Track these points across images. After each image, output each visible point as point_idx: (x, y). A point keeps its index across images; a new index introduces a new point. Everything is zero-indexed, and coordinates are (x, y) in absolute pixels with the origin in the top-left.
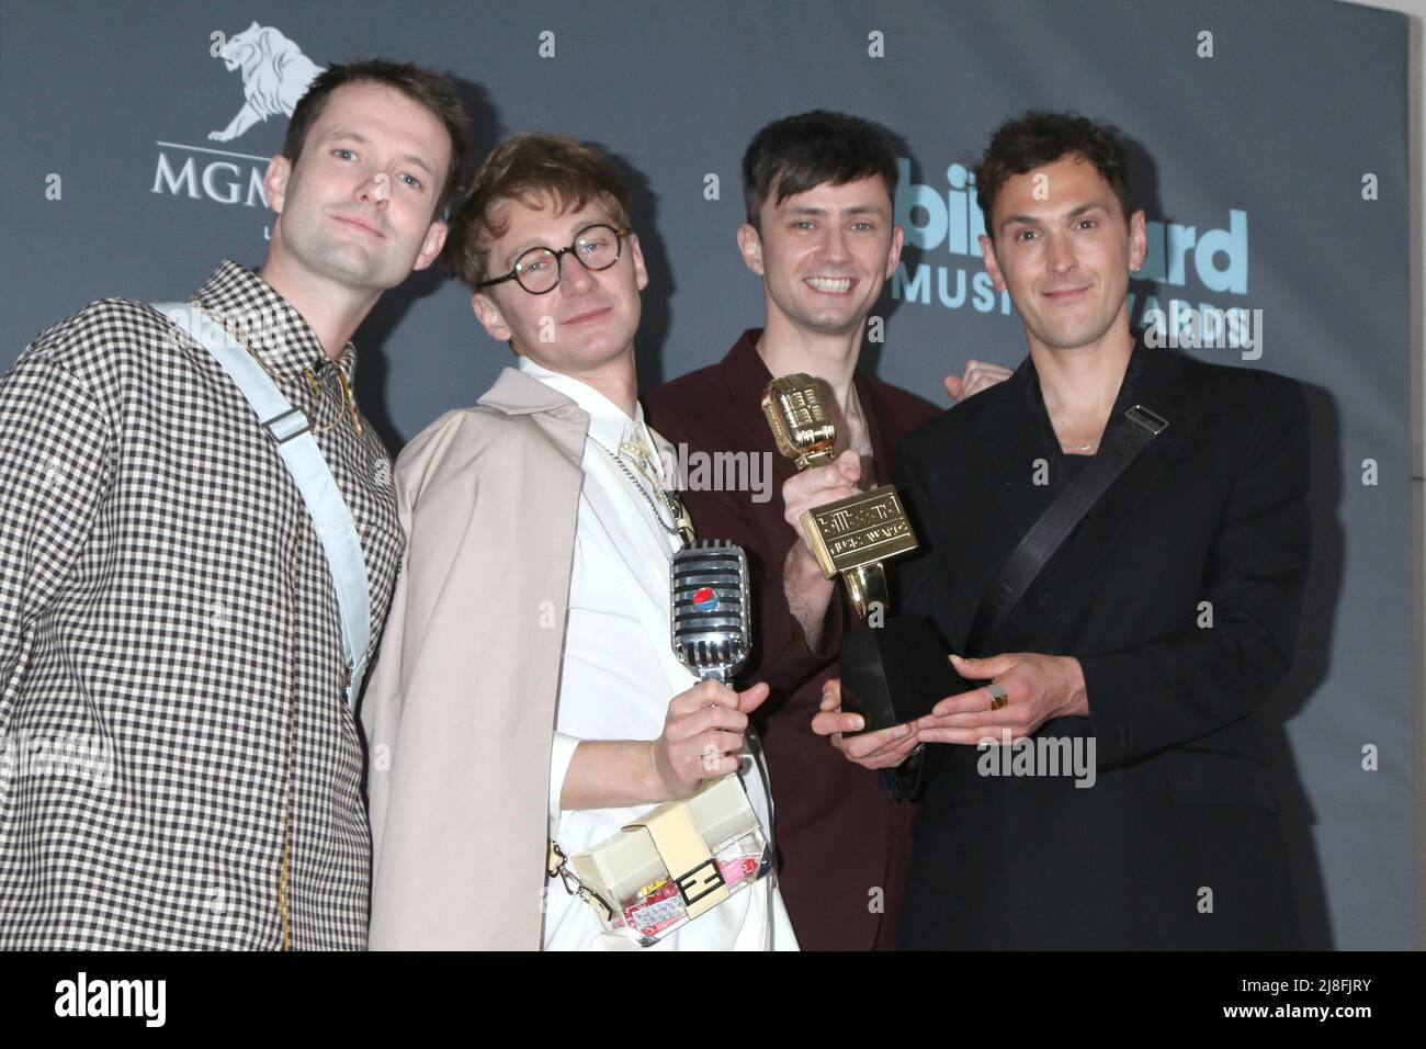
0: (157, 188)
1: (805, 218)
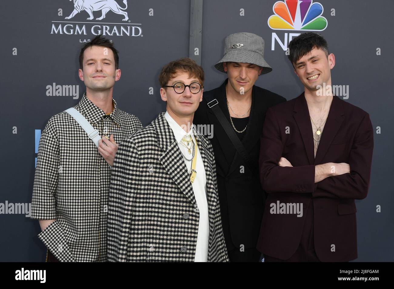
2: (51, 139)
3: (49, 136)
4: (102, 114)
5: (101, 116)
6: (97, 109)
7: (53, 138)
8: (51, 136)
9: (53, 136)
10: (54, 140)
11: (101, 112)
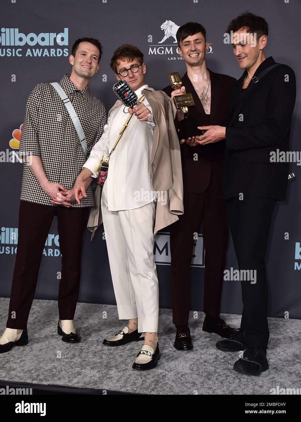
0: (149, 54)
1: (187, 43)
2: (36, 99)
3: (35, 96)
4: (75, 89)
5: (74, 90)
6: (72, 85)
7: (37, 98)
8: (36, 96)
9: (37, 97)
10: (38, 99)
11: (74, 87)
